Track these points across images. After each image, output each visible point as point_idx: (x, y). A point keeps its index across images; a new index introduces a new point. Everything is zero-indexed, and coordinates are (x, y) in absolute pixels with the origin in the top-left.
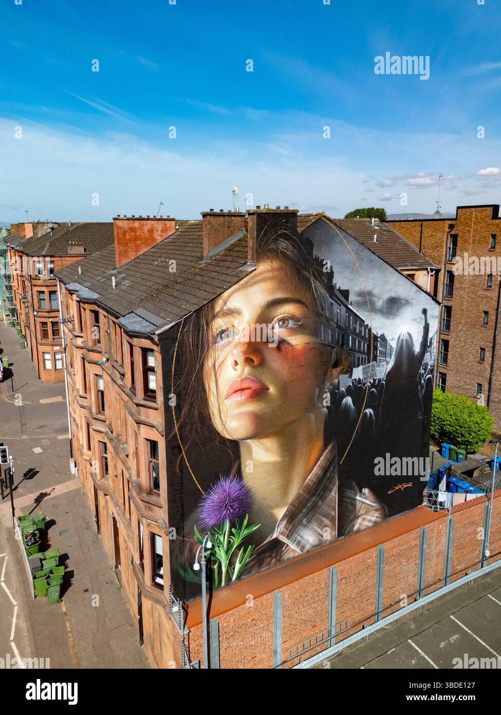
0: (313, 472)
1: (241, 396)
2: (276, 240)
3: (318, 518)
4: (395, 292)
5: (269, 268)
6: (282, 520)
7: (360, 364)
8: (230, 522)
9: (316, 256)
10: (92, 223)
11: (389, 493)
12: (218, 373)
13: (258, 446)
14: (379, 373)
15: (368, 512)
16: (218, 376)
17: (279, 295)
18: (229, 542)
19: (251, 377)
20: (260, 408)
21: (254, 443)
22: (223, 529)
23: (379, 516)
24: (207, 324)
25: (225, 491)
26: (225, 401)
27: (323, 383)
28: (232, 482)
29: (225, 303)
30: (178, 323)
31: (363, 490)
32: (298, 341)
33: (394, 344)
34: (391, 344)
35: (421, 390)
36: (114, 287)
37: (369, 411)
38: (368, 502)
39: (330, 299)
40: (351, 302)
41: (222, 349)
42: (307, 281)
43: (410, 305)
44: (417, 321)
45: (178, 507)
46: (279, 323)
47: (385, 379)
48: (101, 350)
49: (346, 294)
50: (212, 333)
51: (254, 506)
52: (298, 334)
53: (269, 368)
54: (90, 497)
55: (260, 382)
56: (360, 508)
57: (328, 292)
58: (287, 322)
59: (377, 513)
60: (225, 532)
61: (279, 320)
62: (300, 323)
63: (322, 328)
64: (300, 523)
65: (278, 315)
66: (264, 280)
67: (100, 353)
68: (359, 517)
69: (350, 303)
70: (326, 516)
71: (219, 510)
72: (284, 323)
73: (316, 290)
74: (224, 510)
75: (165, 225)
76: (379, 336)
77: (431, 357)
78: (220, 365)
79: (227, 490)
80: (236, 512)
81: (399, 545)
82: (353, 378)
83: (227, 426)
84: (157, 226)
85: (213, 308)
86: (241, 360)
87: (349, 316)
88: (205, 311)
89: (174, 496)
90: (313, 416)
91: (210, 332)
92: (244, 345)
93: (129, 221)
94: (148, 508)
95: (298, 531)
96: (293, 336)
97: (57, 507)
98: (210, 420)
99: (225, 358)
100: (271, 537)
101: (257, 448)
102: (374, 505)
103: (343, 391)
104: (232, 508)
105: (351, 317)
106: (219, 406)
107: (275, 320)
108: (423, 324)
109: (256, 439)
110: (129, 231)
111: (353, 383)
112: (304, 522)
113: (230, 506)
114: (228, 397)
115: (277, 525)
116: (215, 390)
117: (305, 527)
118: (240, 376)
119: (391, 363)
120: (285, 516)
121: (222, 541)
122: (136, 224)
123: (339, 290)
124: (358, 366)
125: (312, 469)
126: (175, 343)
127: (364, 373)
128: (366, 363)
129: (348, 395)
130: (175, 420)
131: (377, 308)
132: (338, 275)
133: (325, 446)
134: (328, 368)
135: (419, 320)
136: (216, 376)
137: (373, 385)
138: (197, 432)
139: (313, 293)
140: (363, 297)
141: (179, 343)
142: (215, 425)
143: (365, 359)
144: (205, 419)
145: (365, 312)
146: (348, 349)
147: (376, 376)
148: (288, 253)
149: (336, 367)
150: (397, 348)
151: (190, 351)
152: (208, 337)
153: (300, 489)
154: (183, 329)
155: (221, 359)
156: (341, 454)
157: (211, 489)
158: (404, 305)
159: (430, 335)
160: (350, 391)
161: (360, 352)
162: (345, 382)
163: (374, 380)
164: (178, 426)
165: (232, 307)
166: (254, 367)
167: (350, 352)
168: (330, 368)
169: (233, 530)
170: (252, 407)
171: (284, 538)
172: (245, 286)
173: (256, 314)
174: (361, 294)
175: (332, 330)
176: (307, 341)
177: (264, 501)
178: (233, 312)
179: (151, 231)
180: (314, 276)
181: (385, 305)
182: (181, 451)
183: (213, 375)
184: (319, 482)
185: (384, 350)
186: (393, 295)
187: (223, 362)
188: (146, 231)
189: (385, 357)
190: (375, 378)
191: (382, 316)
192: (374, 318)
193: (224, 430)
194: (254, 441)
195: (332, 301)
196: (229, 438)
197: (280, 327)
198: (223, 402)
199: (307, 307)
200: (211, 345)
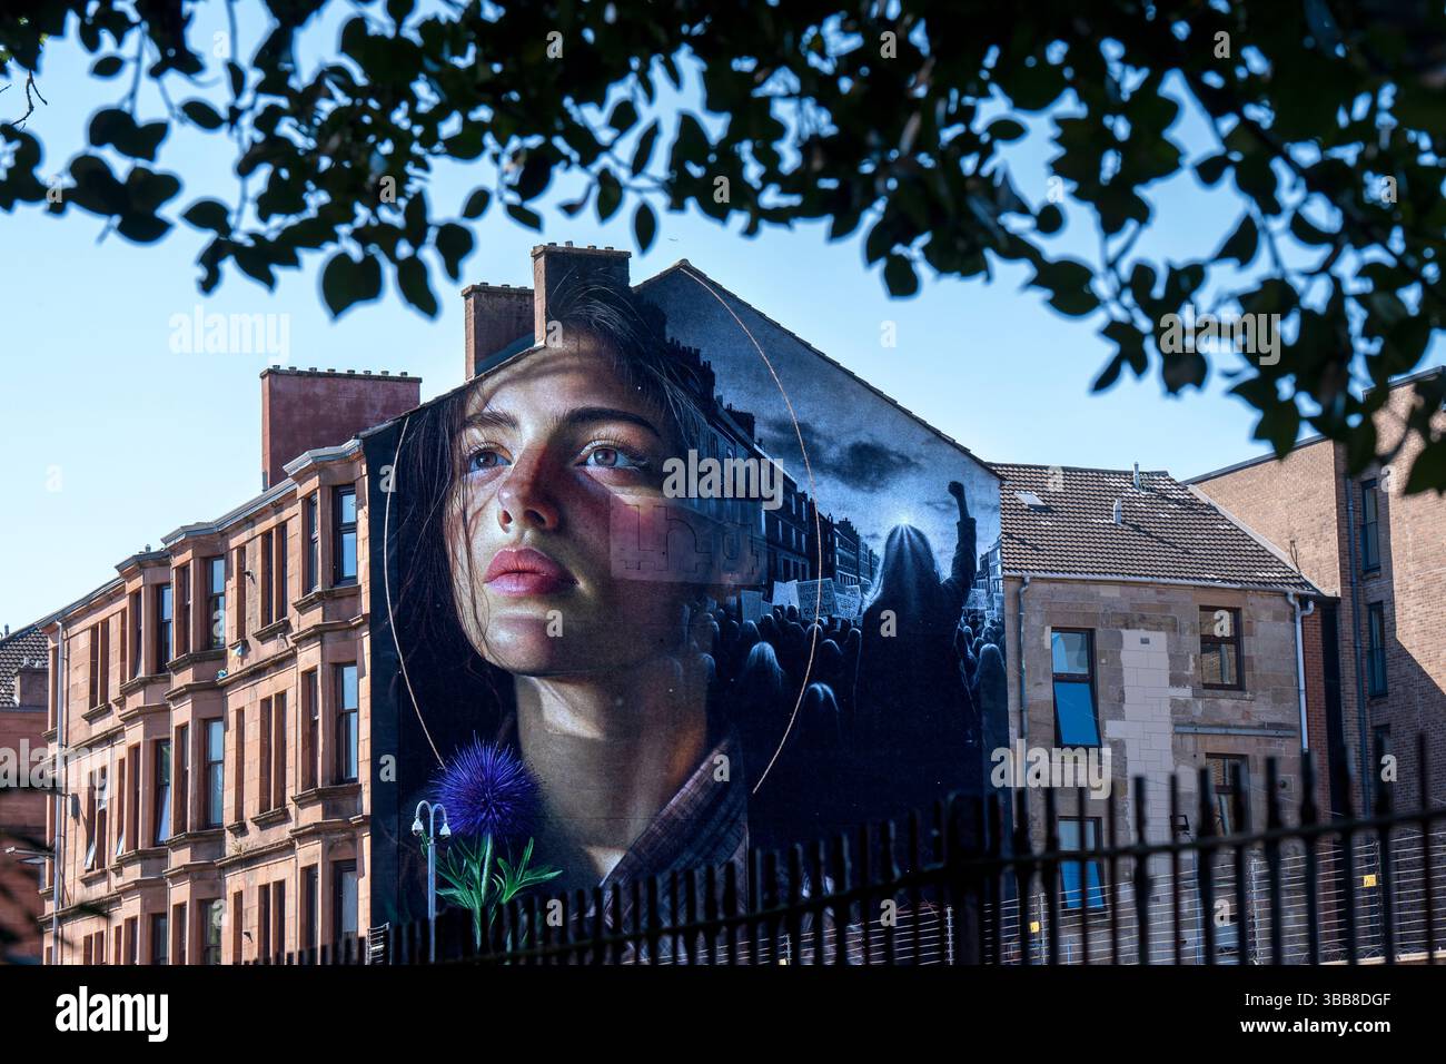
0: (684, 790)
1: (518, 585)
2: (586, 301)
4: (870, 435)
5: (573, 349)
7: (792, 575)
8: (495, 842)
9: (672, 339)
12: (472, 531)
13: (553, 695)
14: (845, 607)
16: (471, 534)
17: (594, 403)
18: (491, 886)
19: (539, 552)
21: (547, 688)
22: (478, 850)
24: (452, 437)
25: (483, 769)
26: (486, 585)
27: (701, 598)
28: (497, 755)
29: (486, 402)
32: (635, 498)
33: (879, 549)
34: (870, 546)
37: (821, 688)
39: (709, 426)
40: (760, 440)
41: (479, 484)
43: (914, 470)
44: (937, 508)
46: (595, 457)
47: (860, 624)
49: (746, 421)
50: (461, 453)
51: (546, 824)
52: (638, 484)
53: (575, 540)
55: (554, 562)
57: (704, 410)
58: (613, 457)
60: (484, 859)
61: (597, 451)
62: (643, 463)
65: (596, 440)
66: (563, 370)
69: (756, 440)
71: (471, 805)
72: (606, 456)
73: (676, 404)
74: (482, 811)
75: (395, 393)
76: (836, 522)
77: (991, 600)
78: (477, 514)
79: (489, 769)
80: (507, 824)
82: (777, 601)
83: (488, 637)
84: (374, 396)
85: (463, 407)
86: (516, 513)
88: (448, 412)
90: (678, 664)
91: (458, 451)
92: (523, 484)
93: (306, 379)
94: (331, 809)
96: (627, 486)
99: (485, 504)
101: (552, 698)
103: (751, 625)
104: (498, 812)
106: (473, 592)
107: (588, 448)
108: (956, 517)
109: (549, 680)
110: (300, 404)
111: (775, 614)
113: (496, 807)
114: (491, 579)
116: (465, 556)
118: (514, 544)
119: (873, 589)
121: (478, 878)
122: (320, 387)
123: (729, 410)
124: (788, 578)
125: (682, 785)
127: (800, 599)
128: (808, 577)
129: (765, 639)
131: (826, 462)
132: (725, 382)
135: (943, 506)
136: (467, 533)
137: (828, 630)
138: (429, 633)
139: (669, 408)
140: (787, 433)
141: (399, 458)
142: (465, 629)
143: (804, 566)
145: (797, 466)
147: (836, 610)
148: (611, 327)
150: (887, 559)
151: (419, 475)
152: (452, 457)
153: (652, 821)
154: (407, 436)
155: (477, 504)
157: (455, 754)
158: (899, 465)
159: (982, 549)
160: (767, 631)
161: (789, 549)
162: (755, 608)
163: (833, 620)
164: (394, 611)
165: (498, 410)
166: (543, 532)
169: (500, 860)
170: (535, 611)
172: (523, 377)
173: (548, 431)
174: (783, 426)
178: (501, 420)
179: (357, 407)
180: (671, 376)
181: (847, 457)
183: (462, 530)
185: (854, 557)
186: (865, 439)
187: (480, 510)
188: (344, 404)
189: (858, 575)
190: (834, 616)
191: (841, 481)
192: (821, 483)
193: (483, 643)
194: (546, 682)
195: (714, 431)
196: (493, 661)
197: (598, 462)
198: (481, 587)
199: (657, 434)
200: (458, 473)
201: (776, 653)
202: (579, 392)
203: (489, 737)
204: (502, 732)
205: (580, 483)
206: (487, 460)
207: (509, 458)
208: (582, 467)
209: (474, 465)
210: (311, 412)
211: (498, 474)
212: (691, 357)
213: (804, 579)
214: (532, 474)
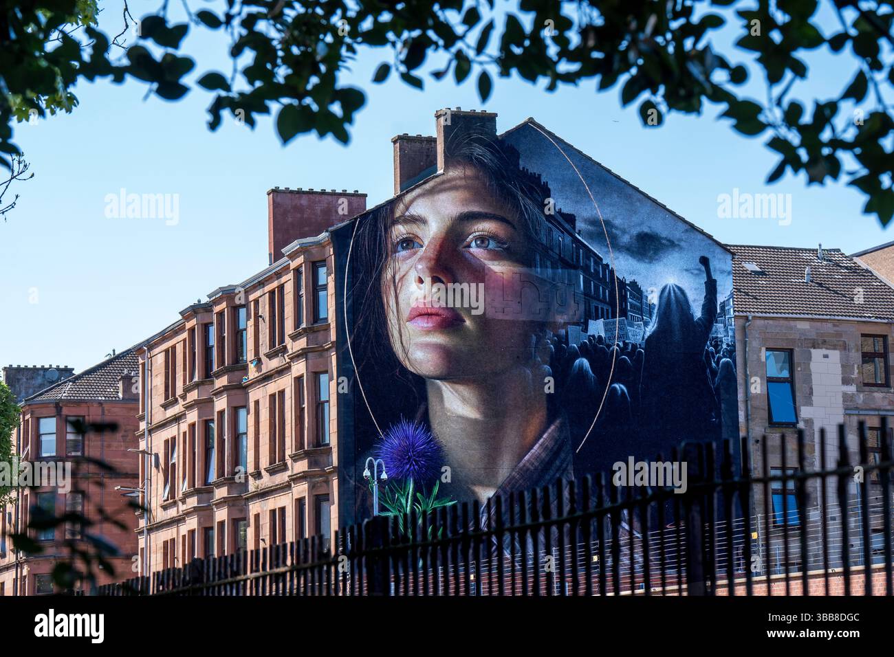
0: (533, 451)
1: (427, 323)
2: (469, 144)
4: (650, 227)
5: (461, 175)
7: (600, 315)
8: (415, 483)
9: (524, 168)
13: (450, 391)
14: (634, 336)
16: (398, 291)
17: (475, 208)
20: (453, 343)
21: (446, 387)
22: (405, 488)
24: (386, 230)
25: (407, 437)
26: (407, 323)
27: (542, 330)
28: (416, 429)
29: (407, 208)
30: (352, 222)
32: (501, 268)
34: (649, 298)
35: (713, 378)
37: (619, 386)
39: (547, 223)
40: (580, 231)
41: (403, 260)
42: (513, 196)
43: (677, 249)
44: (692, 273)
46: (475, 242)
47: (643, 346)
49: (571, 219)
50: (392, 240)
52: (503, 259)
58: (487, 242)
60: (408, 494)
61: (476, 239)
62: (506, 246)
63: (538, 258)
65: (475, 232)
66: (456, 188)
69: (577, 231)
71: (399, 461)
72: (483, 242)
73: (526, 209)
74: (407, 464)
76: (627, 282)
77: (726, 331)
78: (401, 279)
79: (411, 438)
80: (423, 472)
82: (590, 333)
83: (409, 355)
85: (392, 212)
86: (426, 277)
87: (578, 248)
88: (384, 215)
90: (529, 371)
91: (390, 240)
92: (430, 260)
93: (296, 195)
94: (313, 463)
96: (495, 260)
99: (407, 273)
101: (450, 393)
103: (574, 347)
104: (417, 464)
105: (581, 251)
106: (400, 328)
107: (471, 237)
108: (704, 279)
109: (448, 382)
110: (292, 211)
111: (590, 340)
113: (415, 461)
114: (411, 319)
116: (395, 305)
118: (426, 297)
119: (651, 324)
121: (405, 505)
122: (304, 200)
123: (560, 213)
124: (597, 318)
125: (532, 447)
127: (606, 331)
128: (610, 316)
129: (583, 356)
130: (347, 331)
131: (621, 244)
132: (557, 195)
135: (696, 272)
136: (396, 290)
137: (623, 350)
138: (372, 352)
139: (521, 211)
140: (597, 226)
142: (394, 350)
143: (607, 310)
144: (382, 339)
145: (603, 248)
146: (579, 291)
147: (628, 338)
148: (485, 161)
149: (562, 313)
150: (660, 306)
151: (366, 255)
152: (386, 243)
153: (513, 469)
154: (357, 231)
155: (402, 272)
157: (390, 429)
158: (667, 246)
159: (721, 298)
160: (584, 351)
161: (601, 301)
162: (576, 336)
163: (626, 344)
164: (351, 340)
165: (415, 213)
167: (581, 295)
169: (418, 494)
170: (438, 339)
172: (431, 193)
173: (446, 227)
174: (594, 222)
175: (551, 262)
176: (516, 270)
178: (416, 220)
179: (326, 212)
180: (522, 191)
181: (634, 241)
182: (353, 371)
183: (392, 288)
185: (638, 304)
186: (646, 230)
187: (404, 276)
188: (319, 212)
189: (642, 315)
190: (627, 341)
191: (631, 256)
192: (618, 258)
193: (406, 360)
194: (445, 383)
195: (550, 225)
196: (413, 370)
197: (478, 246)
198: (405, 324)
199: (513, 227)
200: (390, 254)
201: (590, 364)
202: (465, 202)
203: (410, 418)
204: (419, 415)
205: (466, 259)
206: (408, 245)
207: (422, 244)
208: (467, 249)
209: (399, 248)
210: (299, 215)
211: (415, 253)
212: (536, 179)
213: (608, 318)
214: (436, 253)
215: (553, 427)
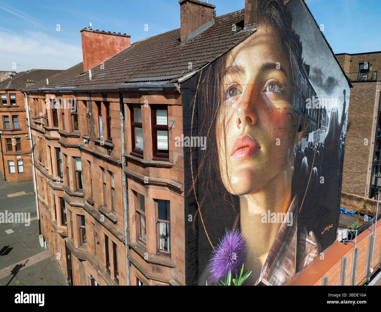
1: (242, 154)
3: (285, 259)
4: (332, 73)
5: (265, 32)
6: (265, 265)
7: (313, 129)
8: (232, 273)
10: (43, 70)
11: (322, 233)
12: (227, 131)
13: (252, 200)
14: (322, 138)
15: (311, 250)
16: (226, 133)
20: (254, 165)
21: (250, 198)
23: (316, 252)
24: (220, 79)
25: (229, 244)
26: (231, 157)
27: (293, 145)
28: (233, 235)
29: (234, 59)
30: (197, 73)
31: (310, 232)
32: (279, 105)
34: (328, 115)
35: (340, 153)
36: (90, 79)
37: (315, 169)
38: (311, 242)
39: (299, 71)
40: (310, 76)
41: (230, 106)
42: (287, 51)
43: (338, 86)
45: (193, 265)
46: (269, 87)
48: (78, 135)
49: (307, 67)
51: (248, 255)
52: (280, 99)
54: (61, 263)
55: (255, 141)
56: (308, 248)
57: (299, 65)
58: (274, 86)
59: (316, 250)
61: (270, 84)
62: (282, 89)
63: (294, 96)
64: (275, 266)
65: (269, 79)
66: (261, 43)
67: (78, 137)
68: (307, 255)
70: (290, 257)
71: (224, 263)
72: (272, 87)
73: (292, 61)
74: (228, 263)
75: (123, 40)
77: (345, 128)
78: (229, 122)
79: (230, 243)
80: (236, 263)
81: (333, 273)
82: (309, 141)
83: (231, 182)
84: (117, 40)
85: (225, 63)
86: (243, 119)
87: (309, 89)
88: (219, 65)
89: (191, 254)
90: (286, 173)
91: (222, 87)
92: (245, 104)
93: (95, 33)
94: (156, 269)
95: (274, 273)
96: (277, 100)
97: (33, 275)
98: (220, 176)
99: (232, 116)
100: (258, 281)
101: (252, 202)
102: (314, 244)
103: (303, 151)
105: (310, 90)
106: (226, 162)
107: (267, 83)
108: (343, 102)
109: (250, 194)
110: (95, 42)
112: (278, 264)
113: (232, 258)
114: (233, 154)
115: (262, 270)
116: (224, 147)
117: (278, 269)
118: (242, 134)
119: (327, 130)
120: (267, 261)
122: (101, 37)
124: (312, 132)
126: (195, 94)
127: (314, 138)
128: (316, 129)
129: (305, 156)
130: (192, 175)
131: (323, 84)
132: (305, 51)
133: (292, 198)
134: (296, 131)
135: (342, 99)
136: (225, 133)
137: (318, 148)
138: (209, 187)
139: (290, 62)
140: (316, 73)
141: (197, 94)
142: (223, 181)
143: (315, 125)
144: (216, 174)
145: (317, 87)
146: (307, 117)
147: (320, 140)
149: (300, 132)
150: (331, 119)
151: (207, 104)
152: (220, 91)
154: (201, 81)
155: (229, 116)
156: (299, 205)
157: (219, 243)
158: (336, 85)
160: (306, 152)
161: (313, 120)
162: (304, 144)
163: (319, 144)
164: (195, 182)
165: (238, 64)
166: (251, 126)
167: (308, 118)
168: (297, 131)
169: (234, 280)
170: (248, 164)
171: (266, 281)
172: (248, 46)
173: (255, 75)
174: (315, 71)
176: (285, 106)
177: (254, 250)
178: (239, 69)
179: (112, 44)
180: (292, 48)
181: (327, 83)
182: (197, 208)
183: (223, 131)
184: (287, 229)
185: (325, 120)
187: (230, 119)
189: (325, 126)
192: (321, 93)
193: (230, 186)
195: (300, 73)
196: (233, 193)
197: (270, 90)
198: (229, 158)
199: (286, 75)
200: (222, 101)
201: (307, 160)
203: (231, 229)
204: (235, 224)
205: (264, 101)
206: (233, 92)
207: (241, 90)
208: (264, 93)
209: (228, 96)
211: (237, 99)
214: (249, 98)
215: (292, 202)
